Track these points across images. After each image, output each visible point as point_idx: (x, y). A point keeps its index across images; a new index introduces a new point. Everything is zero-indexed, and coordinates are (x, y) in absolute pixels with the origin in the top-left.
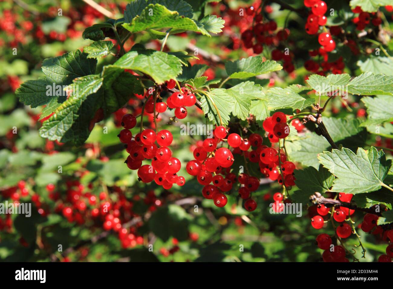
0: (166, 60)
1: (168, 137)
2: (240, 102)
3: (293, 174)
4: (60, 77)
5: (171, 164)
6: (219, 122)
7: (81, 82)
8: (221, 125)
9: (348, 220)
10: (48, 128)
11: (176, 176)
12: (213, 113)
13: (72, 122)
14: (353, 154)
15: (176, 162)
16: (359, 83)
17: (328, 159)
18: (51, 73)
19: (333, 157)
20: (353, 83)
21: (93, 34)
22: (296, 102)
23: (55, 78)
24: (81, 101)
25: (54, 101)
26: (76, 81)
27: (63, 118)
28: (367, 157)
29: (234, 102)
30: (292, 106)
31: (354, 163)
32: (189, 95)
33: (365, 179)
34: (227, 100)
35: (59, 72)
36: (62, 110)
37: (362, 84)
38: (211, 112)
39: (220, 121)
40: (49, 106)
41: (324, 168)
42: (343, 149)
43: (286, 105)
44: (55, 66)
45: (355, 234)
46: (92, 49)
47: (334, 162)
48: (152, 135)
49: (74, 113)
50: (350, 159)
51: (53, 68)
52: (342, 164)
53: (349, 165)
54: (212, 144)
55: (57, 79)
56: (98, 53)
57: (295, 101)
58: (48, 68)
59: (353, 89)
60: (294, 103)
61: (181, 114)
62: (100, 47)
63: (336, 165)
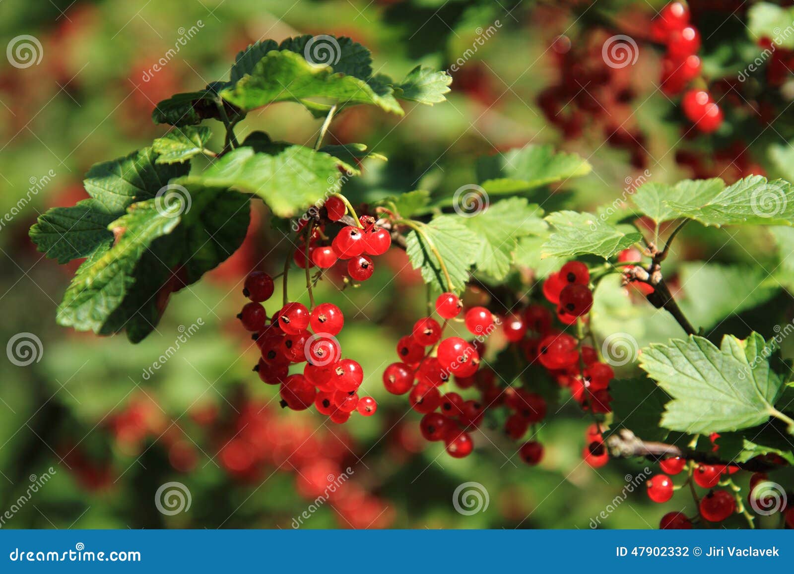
0: (310, 162)
1: (333, 317)
2: (494, 243)
3: (609, 389)
4: (119, 201)
5: (342, 372)
6: (445, 284)
7: (143, 212)
8: (450, 291)
9: (726, 484)
10: (74, 306)
11: (354, 397)
12: (432, 265)
13: (123, 293)
14: (713, 348)
15: (352, 367)
16: (733, 199)
17: (661, 359)
18: (102, 193)
19: (670, 355)
20: (721, 200)
21: (174, 114)
22: (602, 241)
23: (110, 202)
24: (140, 251)
25: (102, 250)
26: (133, 208)
27: (104, 285)
28: (742, 355)
29: (478, 244)
30: (592, 249)
31: (716, 368)
32: (375, 232)
33: (737, 401)
34: (464, 238)
35: (118, 192)
36: (100, 269)
37: (738, 201)
38: (428, 264)
39: (448, 282)
40: (93, 260)
41: (650, 379)
42: (693, 339)
43: (581, 247)
44: (110, 178)
45: (742, 514)
46: (169, 145)
47: (674, 367)
48: (300, 313)
49: (126, 274)
50: (708, 359)
51: (108, 181)
52: (689, 369)
53: (705, 372)
54: (431, 331)
55: (114, 203)
56: (179, 153)
57: (601, 238)
58: (97, 183)
59: (717, 213)
60: (599, 244)
61: (359, 270)
62: (184, 141)
63: (677, 372)
